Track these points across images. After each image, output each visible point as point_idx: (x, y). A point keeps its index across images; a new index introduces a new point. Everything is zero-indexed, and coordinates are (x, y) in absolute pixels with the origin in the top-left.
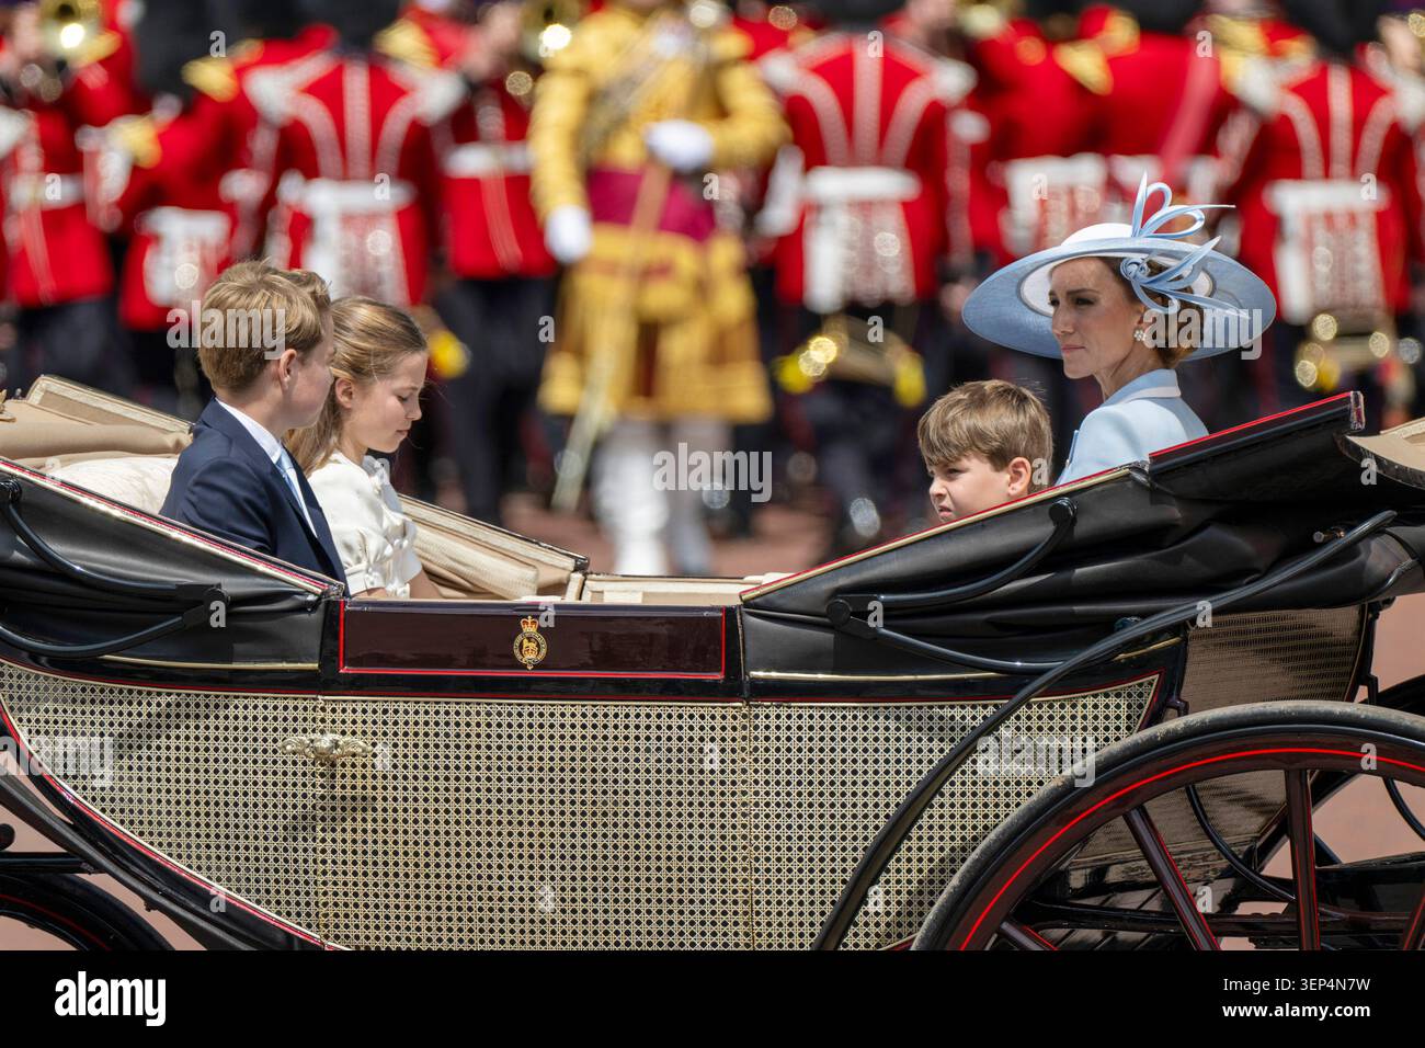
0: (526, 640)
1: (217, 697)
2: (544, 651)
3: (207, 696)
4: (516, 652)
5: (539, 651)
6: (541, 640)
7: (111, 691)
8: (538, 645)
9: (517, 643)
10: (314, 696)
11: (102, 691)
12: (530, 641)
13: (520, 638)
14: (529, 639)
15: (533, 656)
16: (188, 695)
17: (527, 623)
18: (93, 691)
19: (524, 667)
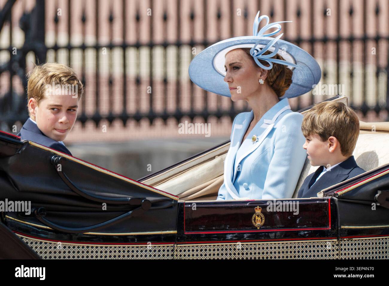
0: (257, 217)
1: (128, 247)
2: (263, 221)
3: (124, 247)
4: (253, 221)
5: (262, 221)
6: (263, 216)
7: (78, 247)
8: (261, 219)
9: (253, 218)
10: (173, 245)
11: (74, 247)
12: (258, 217)
13: (254, 215)
14: (258, 216)
15: (259, 223)
16: (115, 247)
17: (257, 209)
18: (69, 247)
19: (256, 228)
